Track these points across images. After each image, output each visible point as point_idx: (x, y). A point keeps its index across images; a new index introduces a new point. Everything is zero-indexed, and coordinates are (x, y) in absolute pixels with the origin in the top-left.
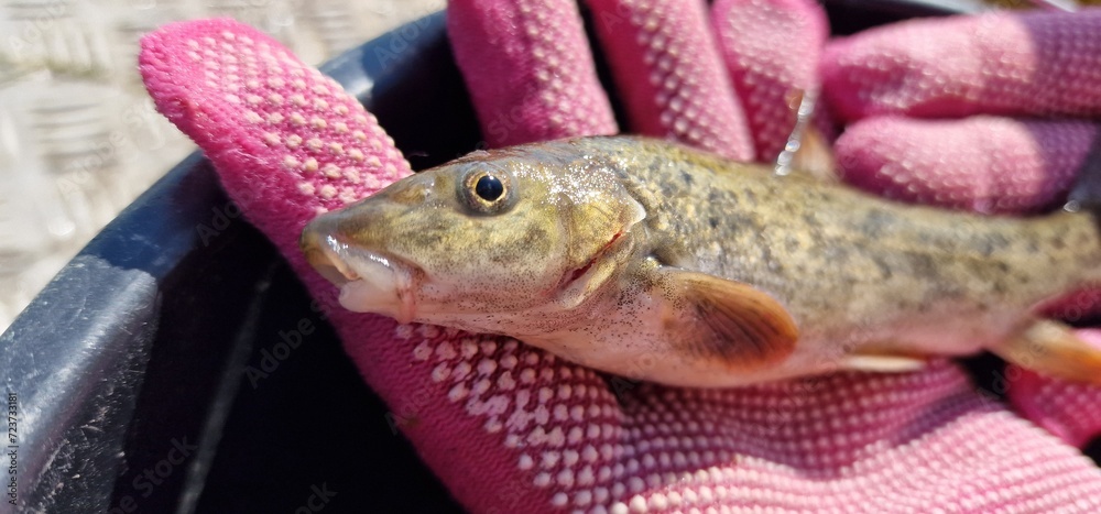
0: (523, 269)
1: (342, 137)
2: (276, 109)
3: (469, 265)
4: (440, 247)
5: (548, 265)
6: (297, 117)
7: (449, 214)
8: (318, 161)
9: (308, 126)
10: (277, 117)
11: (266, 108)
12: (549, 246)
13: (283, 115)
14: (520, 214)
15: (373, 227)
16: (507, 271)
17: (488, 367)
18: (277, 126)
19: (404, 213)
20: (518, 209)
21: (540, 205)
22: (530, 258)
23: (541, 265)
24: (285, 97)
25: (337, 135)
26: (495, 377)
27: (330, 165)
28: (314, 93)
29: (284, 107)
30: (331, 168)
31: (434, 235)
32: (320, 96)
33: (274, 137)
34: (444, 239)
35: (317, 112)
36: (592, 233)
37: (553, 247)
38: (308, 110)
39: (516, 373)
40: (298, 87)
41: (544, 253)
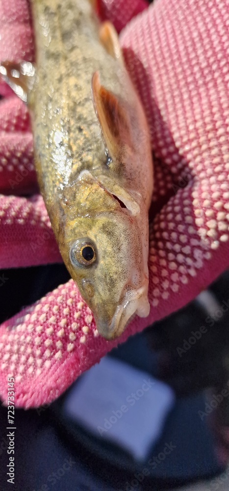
0: (123, 235)
1: (71, 312)
2: (54, 343)
3: (123, 262)
4: (115, 277)
5: (120, 223)
6: (60, 333)
7: (98, 272)
8: (83, 326)
9: (65, 328)
10: (59, 344)
11: (53, 348)
12: (111, 222)
13: (58, 341)
14: (96, 237)
15: (107, 308)
16: (124, 243)
17: (180, 258)
18: (64, 344)
19: (99, 294)
20: (93, 238)
21: (90, 227)
22: (117, 232)
23: (120, 225)
24: (47, 338)
25: (70, 314)
26: (185, 255)
27: (86, 320)
28: (44, 322)
29: (53, 340)
30: (88, 320)
31: (109, 279)
32: (47, 319)
33: (70, 347)
34: (111, 275)
35: (57, 322)
36: (101, 199)
37: (111, 221)
38: (56, 327)
39: (183, 245)
40: (41, 330)
41: (115, 225)
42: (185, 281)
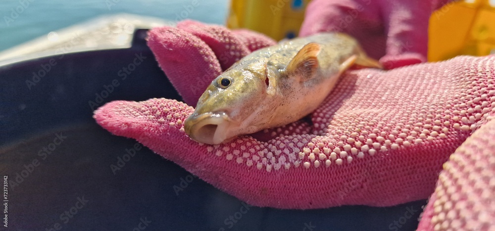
3: (237, 98)
16: (248, 93)
22: (250, 86)
41: (253, 83)
42: (259, 166)
